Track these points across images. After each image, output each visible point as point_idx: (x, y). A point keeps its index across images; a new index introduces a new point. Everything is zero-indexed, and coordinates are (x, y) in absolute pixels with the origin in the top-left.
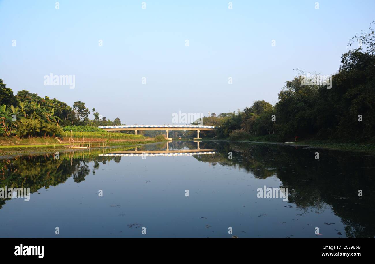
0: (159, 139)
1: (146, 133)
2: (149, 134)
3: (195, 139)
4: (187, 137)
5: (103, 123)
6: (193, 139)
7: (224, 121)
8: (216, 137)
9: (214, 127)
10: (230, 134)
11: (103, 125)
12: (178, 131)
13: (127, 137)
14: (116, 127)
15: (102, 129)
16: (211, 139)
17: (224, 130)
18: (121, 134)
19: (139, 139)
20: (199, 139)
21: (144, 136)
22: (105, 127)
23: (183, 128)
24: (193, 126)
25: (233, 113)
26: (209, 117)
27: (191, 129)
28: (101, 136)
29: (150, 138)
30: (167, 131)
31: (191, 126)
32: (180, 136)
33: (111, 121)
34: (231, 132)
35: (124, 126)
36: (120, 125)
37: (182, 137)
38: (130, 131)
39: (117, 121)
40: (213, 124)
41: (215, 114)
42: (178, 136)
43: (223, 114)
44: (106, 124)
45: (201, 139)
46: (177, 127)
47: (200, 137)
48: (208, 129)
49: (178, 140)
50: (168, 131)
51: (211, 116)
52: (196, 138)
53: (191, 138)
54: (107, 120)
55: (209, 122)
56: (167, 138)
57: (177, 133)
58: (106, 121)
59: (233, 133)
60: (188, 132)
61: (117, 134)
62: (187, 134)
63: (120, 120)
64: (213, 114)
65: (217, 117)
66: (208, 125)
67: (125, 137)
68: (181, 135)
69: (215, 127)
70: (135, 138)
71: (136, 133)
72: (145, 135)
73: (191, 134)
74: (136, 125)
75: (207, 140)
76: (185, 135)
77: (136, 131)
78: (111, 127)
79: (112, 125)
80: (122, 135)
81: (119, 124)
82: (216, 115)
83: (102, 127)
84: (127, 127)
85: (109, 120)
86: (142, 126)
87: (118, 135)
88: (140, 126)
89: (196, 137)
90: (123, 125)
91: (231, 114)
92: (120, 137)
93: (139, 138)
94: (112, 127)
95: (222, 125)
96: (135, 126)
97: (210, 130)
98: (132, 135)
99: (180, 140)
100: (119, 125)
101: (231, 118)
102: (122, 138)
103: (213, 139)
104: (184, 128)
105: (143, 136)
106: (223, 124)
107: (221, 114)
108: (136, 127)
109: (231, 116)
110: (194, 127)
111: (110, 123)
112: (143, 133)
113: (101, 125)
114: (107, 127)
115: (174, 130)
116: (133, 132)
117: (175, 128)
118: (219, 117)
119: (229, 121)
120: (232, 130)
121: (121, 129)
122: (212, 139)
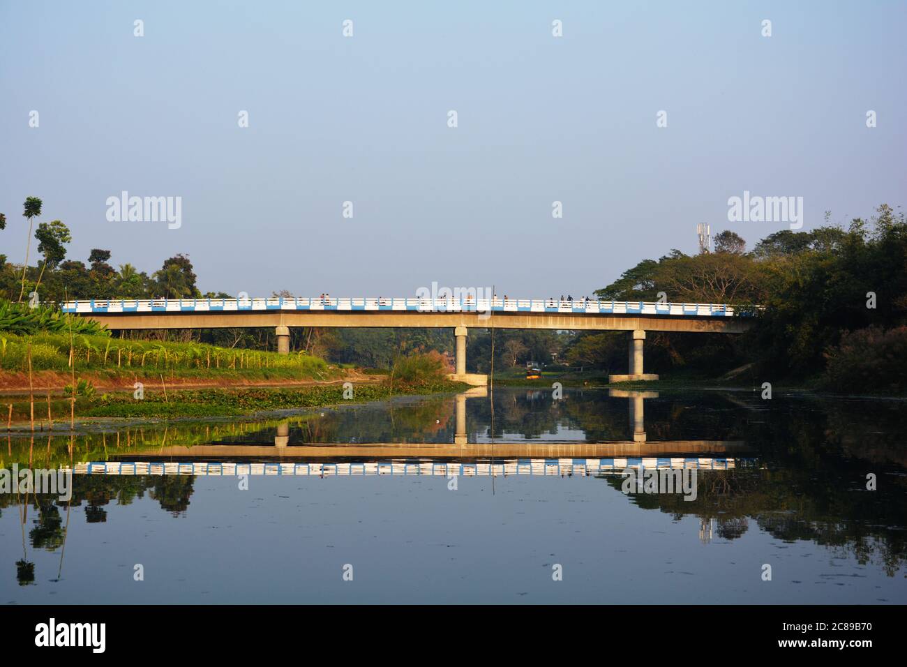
0: (407, 379)
1: (343, 345)
2: (358, 349)
3: (616, 378)
4: (576, 367)
5: (93, 283)
6: (606, 381)
7: (790, 278)
8: (740, 370)
9: (729, 313)
10: (826, 356)
11: (91, 297)
12: (525, 336)
13: (224, 364)
14: (168, 309)
15: (80, 318)
16: (715, 385)
17: (790, 328)
18: (184, 350)
19: (293, 377)
20: (642, 382)
21: (332, 360)
22: (98, 305)
23: (550, 319)
24: (607, 307)
25: (846, 229)
26: (704, 257)
27: (593, 325)
28: (61, 358)
29: (364, 372)
30: (461, 332)
31: (594, 308)
32: (536, 360)
33: (138, 271)
34: (836, 341)
35: (216, 304)
36: (194, 294)
37: (544, 369)
38: (252, 330)
39: (174, 274)
40: (728, 292)
41: (735, 236)
42: (522, 361)
43: (784, 236)
44: (112, 290)
45: (650, 382)
46: (515, 309)
47: (645, 372)
48: (695, 322)
49: (519, 384)
50: (465, 332)
51: (712, 250)
52: (624, 377)
53: (599, 373)
54: (118, 269)
55: (700, 282)
56: (460, 374)
57: (516, 347)
58: (109, 270)
59: (847, 349)
60: (577, 341)
61: (161, 350)
62: (574, 351)
63: (193, 271)
64: (727, 237)
65: (751, 256)
66: (693, 300)
67: (213, 365)
68: (541, 358)
69: (736, 310)
70: (273, 369)
71: (283, 344)
72: (338, 357)
73: (594, 351)
74: (287, 295)
75: (686, 388)
76: (562, 356)
77: (282, 330)
78: (139, 309)
79: (147, 296)
80: (189, 355)
81: (189, 292)
82: (741, 242)
83: (84, 307)
84: (229, 306)
85: (128, 270)
86: (317, 306)
87: (168, 356)
88: (304, 303)
89: (626, 368)
90: (209, 296)
91: (833, 234)
92: (183, 362)
93: (296, 369)
94: (144, 306)
95: (777, 301)
96: (275, 304)
97: (705, 328)
98: (253, 357)
99: (532, 383)
100: (186, 296)
101: (835, 258)
102: (193, 371)
103: (723, 384)
104: (556, 314)
105: (321, 361)
106: (785, 296)
107: (775, 238)
108: (284, 307)
109: (834, 246)
110: (615, 311)
111: (132, 285)
112: (323, 342)
113: (79, 295)
114: (115, 306)
115: (498, 330)
116: (263, 338)
117: (506, 318)
118: (760, 254)
119: (821, 275)
120: (844, 333)
121: (194, 317)
122: (719, 380)
